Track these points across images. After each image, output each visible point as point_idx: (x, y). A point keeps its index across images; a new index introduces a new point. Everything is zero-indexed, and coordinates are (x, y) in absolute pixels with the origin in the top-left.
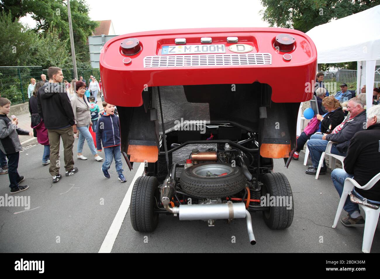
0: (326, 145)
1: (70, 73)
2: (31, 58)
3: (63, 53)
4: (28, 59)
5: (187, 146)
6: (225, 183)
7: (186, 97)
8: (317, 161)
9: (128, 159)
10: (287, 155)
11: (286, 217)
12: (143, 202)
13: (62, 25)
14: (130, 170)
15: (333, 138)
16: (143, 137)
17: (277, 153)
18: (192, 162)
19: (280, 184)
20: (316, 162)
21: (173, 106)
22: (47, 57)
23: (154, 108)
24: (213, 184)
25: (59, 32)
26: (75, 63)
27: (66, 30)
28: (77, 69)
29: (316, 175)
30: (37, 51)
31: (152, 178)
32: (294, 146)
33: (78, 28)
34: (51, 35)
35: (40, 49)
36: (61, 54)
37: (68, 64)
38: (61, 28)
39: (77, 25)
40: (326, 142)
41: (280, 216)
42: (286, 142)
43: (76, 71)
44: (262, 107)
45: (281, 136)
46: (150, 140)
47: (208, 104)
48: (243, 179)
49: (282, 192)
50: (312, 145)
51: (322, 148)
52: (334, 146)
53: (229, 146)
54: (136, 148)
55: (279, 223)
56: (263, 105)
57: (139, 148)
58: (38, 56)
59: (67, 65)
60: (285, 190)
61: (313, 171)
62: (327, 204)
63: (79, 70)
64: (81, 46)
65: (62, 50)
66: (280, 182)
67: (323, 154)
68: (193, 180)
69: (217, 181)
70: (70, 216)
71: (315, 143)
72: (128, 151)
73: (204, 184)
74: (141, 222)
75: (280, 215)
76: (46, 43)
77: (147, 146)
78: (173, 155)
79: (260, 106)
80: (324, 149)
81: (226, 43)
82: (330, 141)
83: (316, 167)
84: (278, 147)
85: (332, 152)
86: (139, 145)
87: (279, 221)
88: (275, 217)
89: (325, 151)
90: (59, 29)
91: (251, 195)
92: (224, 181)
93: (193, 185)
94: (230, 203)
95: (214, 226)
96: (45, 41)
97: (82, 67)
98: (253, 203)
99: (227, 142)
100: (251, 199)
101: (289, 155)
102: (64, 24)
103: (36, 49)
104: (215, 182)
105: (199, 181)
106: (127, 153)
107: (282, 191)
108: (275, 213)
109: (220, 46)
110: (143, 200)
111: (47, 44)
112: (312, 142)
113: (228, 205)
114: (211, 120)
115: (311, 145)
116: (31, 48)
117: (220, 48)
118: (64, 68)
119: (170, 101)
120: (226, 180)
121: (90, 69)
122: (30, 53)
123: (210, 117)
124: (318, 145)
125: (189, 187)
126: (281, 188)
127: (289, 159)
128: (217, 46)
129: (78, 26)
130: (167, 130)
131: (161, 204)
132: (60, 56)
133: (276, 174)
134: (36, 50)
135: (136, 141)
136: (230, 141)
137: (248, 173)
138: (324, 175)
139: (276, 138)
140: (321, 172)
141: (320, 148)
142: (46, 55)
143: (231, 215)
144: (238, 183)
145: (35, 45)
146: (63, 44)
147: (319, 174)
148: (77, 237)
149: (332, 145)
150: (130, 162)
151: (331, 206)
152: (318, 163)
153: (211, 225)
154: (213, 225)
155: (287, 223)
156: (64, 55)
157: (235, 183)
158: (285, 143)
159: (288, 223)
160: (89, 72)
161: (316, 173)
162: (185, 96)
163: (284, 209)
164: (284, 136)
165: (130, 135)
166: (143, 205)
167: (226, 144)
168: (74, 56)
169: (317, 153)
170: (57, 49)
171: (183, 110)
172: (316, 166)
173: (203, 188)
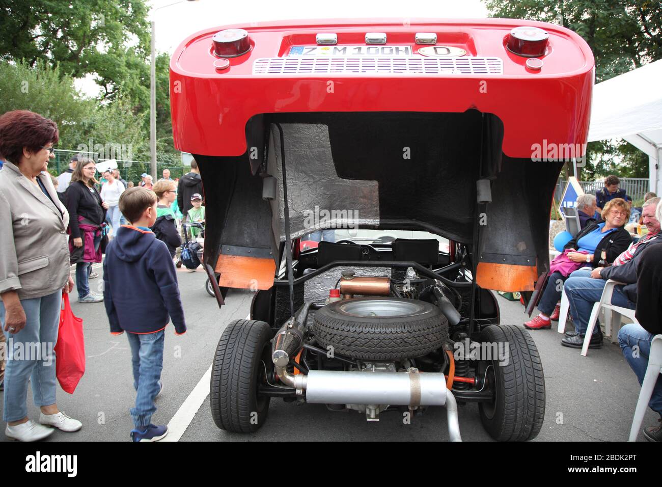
0: (602, 289)
1: (144, 169)
2: (82, 139)
3: (136, 135)
4: (76, 140)
5: (332, 270)
6: (404, 328)
7: (335, 166)
8: (583, 320)
9: (216, 280)
10: (530, 287)
11: (529, 414)
12: (237, 367)
13: (141, 93)
14: (220, 307)
15: (617, 273)
16: (248, 241)
17: (509, 281)
18: (341, 295)
19: (517, 344)
20: (582, 322)
21: (309, 185)
22: (109, 139)
23: (272, 176)
24: (379, 329)
25: (135, 104)
26: (154, 154)
27: (146, 102)
28: (157, 164)
29: (581, 348)
30: (92, 128)
31: (260, 323)
32: (545, 269)
33: (166, 100)
34: (119, 104)
35: (99, 125)
36: (132, 137)
37: (143, 154)
38: (139, 98)
39: (164, 95)
40: (602, 282)
41: (517, 409)
42: (528, 261)
43: (154, 166)
44: (481, 179)
45: (518, 249)
46: (261, 248)
47: (375, 184)
48: (441, 324)
49: (522, 360)
50: (574, 287)
51: (594, 294)
52: (619, 290)
53: (415, 273)
54: (232, 261)
55: (515, 425)
56: (485, 175)
57: (240, 260)
58: (94, 137)
59: (141, 155)
60: (527, 356)
61: (577, 341)
62: (610, 400)
63: (160, 166)
64: (169, 129)
65: (136, 131)
66: (516, 340)
67: (596, 306)
68: (340, 320)
69: (389, 324)
70: (97, 395)
71: (580, 284)
72: (218, 266)
73: (361, 328)
74: (230, 409)
75: (517, 407)
76: (110, 116)
77: (255, 258)
78: (305, 286)
79: (478, 179)
80: (598, 295)
81: (414, 44)
82: (609, 281)
83: (581, 333)
84: (512, 270)
85: (614, 303)
86: (240, 255)
87: (515, 420)
88: (505, 412)
89: (599, 301)
90: (135, 99)
91: (456, 368)
92: (403, 323)
93: (338, 329)
94: (413, 372)
95: (378, 420)
96: (109, 114)
97: (165, 162)
98: (461, 385)
99: (410, 266)
100: (455, 376)
101: (535, 287)
102: (143, 91)
103: (91, 124)
104: (383, 323)
105: (351, 322)
106: (214, 269)
107: (521, 357)
108: (506, 404)
109: (402, 47)
110: (238, 362)
111: (112, 118)
112: (573, 283)
113: (410, 374)
114: (381, 218)
115: (572, 287)
116: (84, 123)
117: (403, 52)
118: (136, 160)
119: (304, 174)
120: (407, 322)
121: (179, 166)
122: (81, 131)
123: (378, 212)
124: (585, 288)
125: (331, 334)
126: (520, 353)
127: (534, 293)
128: (397, 49)
129: (166, 97)
130: (296, 233)
131: (275, 376)
132: (130, 140)
133: (509, 328)
134: (91, 126)
135: (235, 249)
136: (417, 264)
137: (454, 310)
138: (597, 350)
139: (507, 253)
140: (591, 343)
141: (590, 295)
142: (107, 136)
143: (416, 397)
144: (431, 330)
145: (91, 119)
146: (136, 120)
147: (589, 348)
148: (101, 434)
149: (615, 287)
150: (220, 287)
151: (618, 404)
152: (586, 325)
153: (372, 417)
154: (376, 418)
155: (530, 427)
156: (138, 140)
157: (424, 330)
158: (526, 264)
159: (533, 427)
160: (177, 170)
161: (582, 345)
162: (333, 164)
163: (526, 396)
164: (523, 250)
165: (224, 237)
166: (236, 372)
167: (409, 269)
168: (154, 142)
169: (583, 303)
170: (126, 128)
171: (328, 193)
172: (582, 330)
173: (359, 336)
